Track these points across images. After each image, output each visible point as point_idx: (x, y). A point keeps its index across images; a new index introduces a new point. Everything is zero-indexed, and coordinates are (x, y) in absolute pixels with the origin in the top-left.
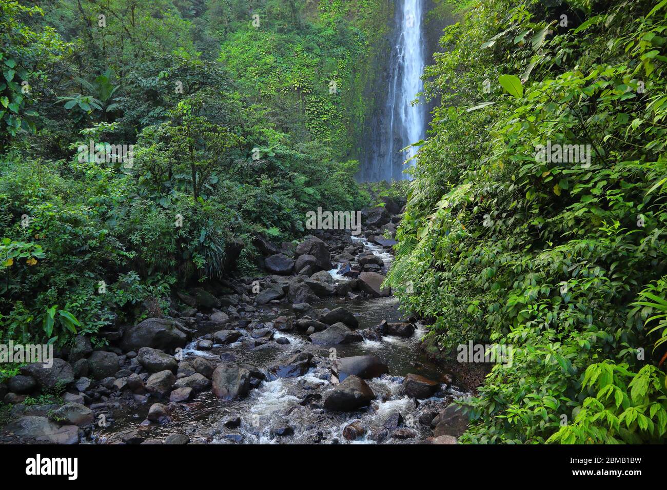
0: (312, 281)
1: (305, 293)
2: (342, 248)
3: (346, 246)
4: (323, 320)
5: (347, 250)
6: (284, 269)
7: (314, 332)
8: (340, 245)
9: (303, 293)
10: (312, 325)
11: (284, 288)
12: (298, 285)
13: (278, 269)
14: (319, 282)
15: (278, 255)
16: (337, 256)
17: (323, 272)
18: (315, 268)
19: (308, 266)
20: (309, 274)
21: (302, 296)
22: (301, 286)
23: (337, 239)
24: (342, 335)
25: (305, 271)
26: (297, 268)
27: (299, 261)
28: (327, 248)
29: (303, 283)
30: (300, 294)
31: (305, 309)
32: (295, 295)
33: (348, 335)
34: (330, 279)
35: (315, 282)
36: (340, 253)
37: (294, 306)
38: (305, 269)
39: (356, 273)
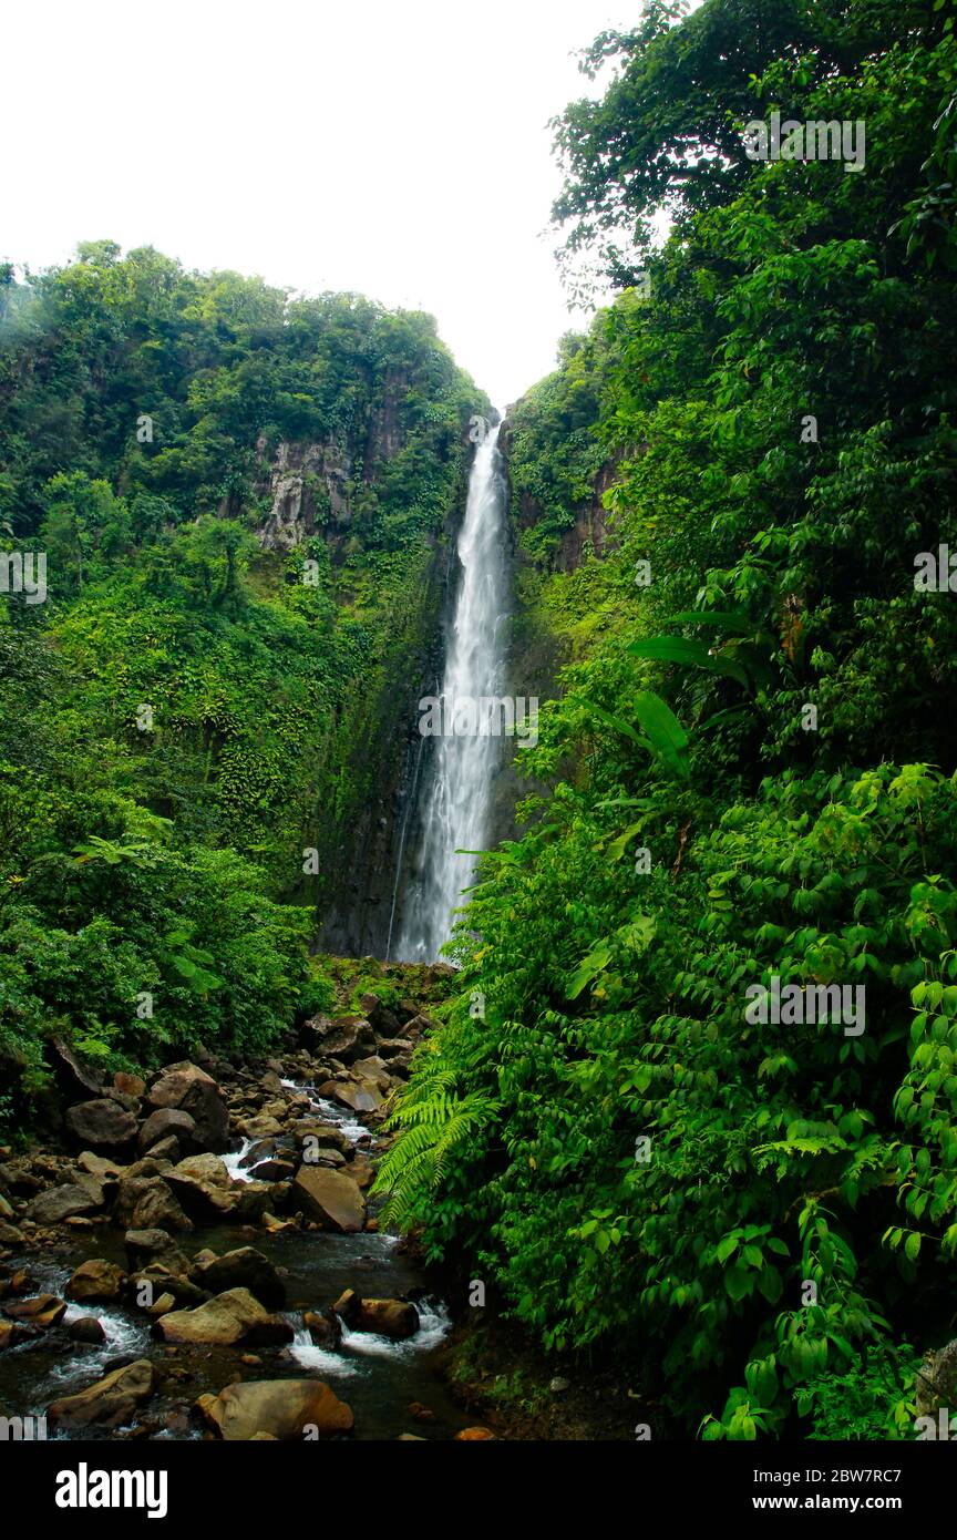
0: (179, 1177)
1: (158, 1202)
2: (257, 1104)
3: (268, 1099)
4: (200, 1277)
5: (269, 1110)
6: (113, 1140)
7: (173, 1309)
8: (252, 1095)
9: (154, 1205)
10: (172, 1291)
11: (106, 1188)
12: (142, 1182)
13: (96, 1138)
14: (197, 1181)
15: (102, 1102)
16: (245, 1122)
17: (208, 1158)
18: (188, 1146)
19: (174, 1138)
20: (175, 1156)
21: (151, 1213)
22: (152, 1186)
23: (248, 1081)
24: (243, 1323)
25: (163, 1151)
26: (145, 1139)
27: (150, 1127)
28: (224, 1098)
29: (156, 1179)
30: (147, 1206)
31: (156, 1247)
32: (131, 1210)
33: (259, 1323)
34: (222, 1177)
35: (188, 1179)
36: (253, 1116)
37: (130, 1235)
38: (163, 1145)
39: (287, 1167)
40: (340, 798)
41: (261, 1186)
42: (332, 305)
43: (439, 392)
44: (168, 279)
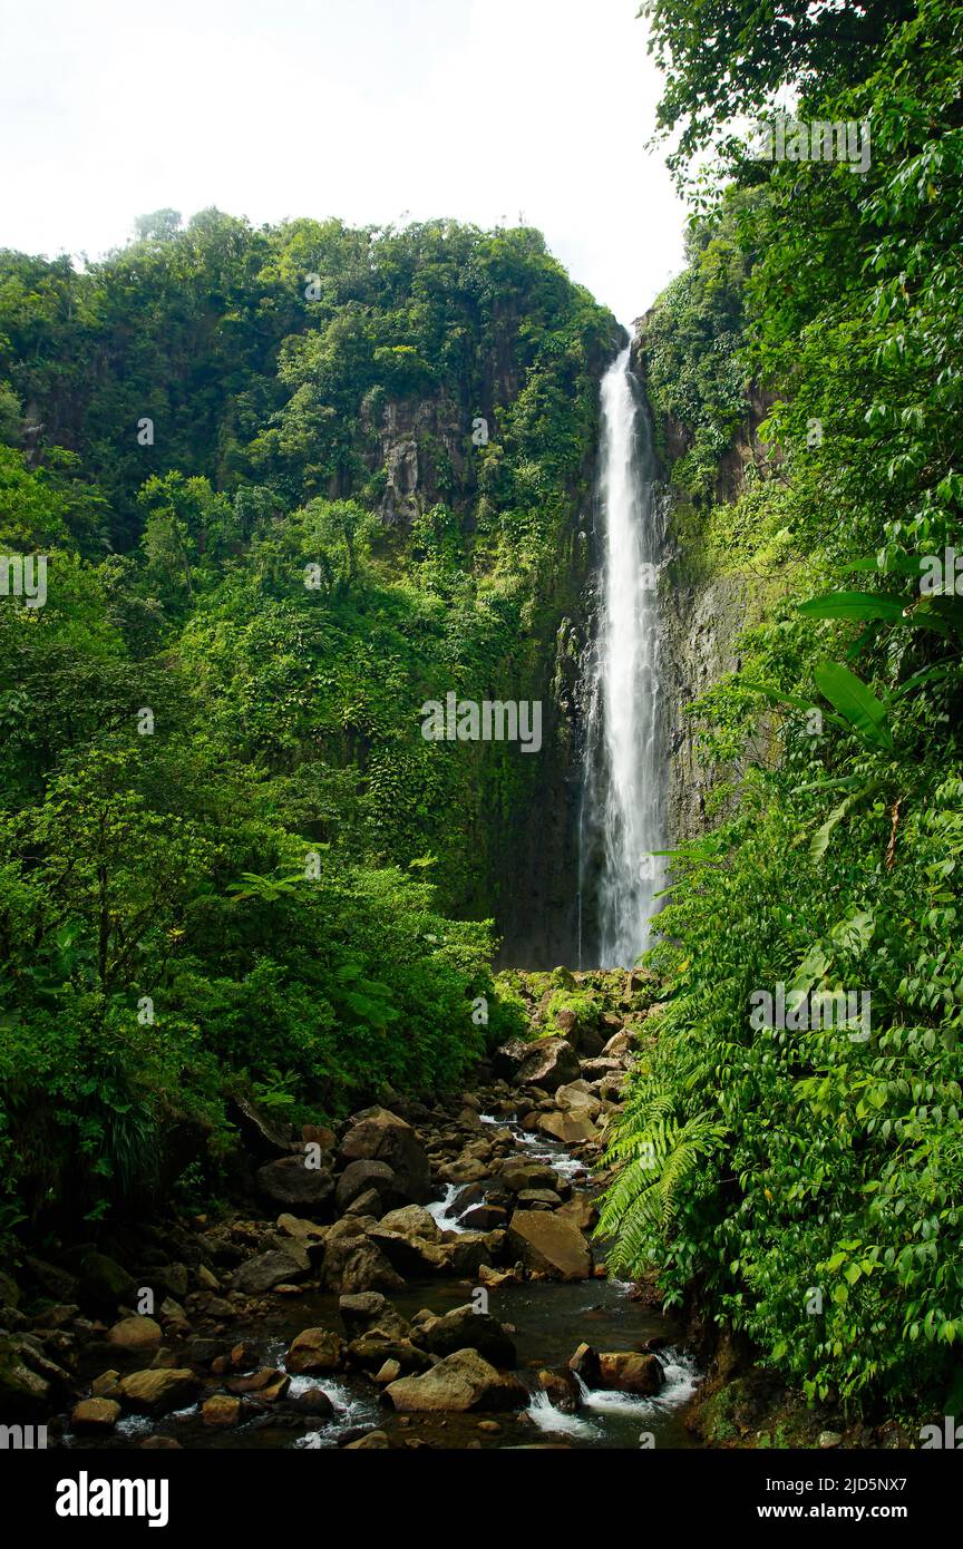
0: (385, 1234)
1: (367, 1260)
2: (458, 1146)
3: (468, 1138)
4: (423, 1341)
5: (472, 1150)
6: (309, 1199)
7: (398, 1377)
8: (452, 1136)
9: (363, 1266)
10: (396, 1357)
11: (310, 1251)
12: (347, 1243)
13: (292, 1198)
14: (405, 1237)
15: (292, 1158)
16: (447, 1166)
17: (414, 1209)
18: (391, 1199)
19: (372, 1192)
20: (378, 1210)
21: (361, 1275)
22: (359, 1246)
23: (444, 1121)
24: (475, 1386)
25: (363, 1206)
26: (343, 1194)
27: (347, 1182)
28: (421, 1143)
29: (362, 1237)
30: (356, 1267)
31: (373, 1311)
32: (340, 1272)
33: (492, 1387)
34: (430, 1229)
35: (395, 1235)
36: (454, 1159)
37: (344, 1300)
38: (363, 1199)
39: (499, 1212)
40: (505, 793)
41: (473, 1236)
42: (420, 237)
43: (556, 318)
44: (238, 241)
